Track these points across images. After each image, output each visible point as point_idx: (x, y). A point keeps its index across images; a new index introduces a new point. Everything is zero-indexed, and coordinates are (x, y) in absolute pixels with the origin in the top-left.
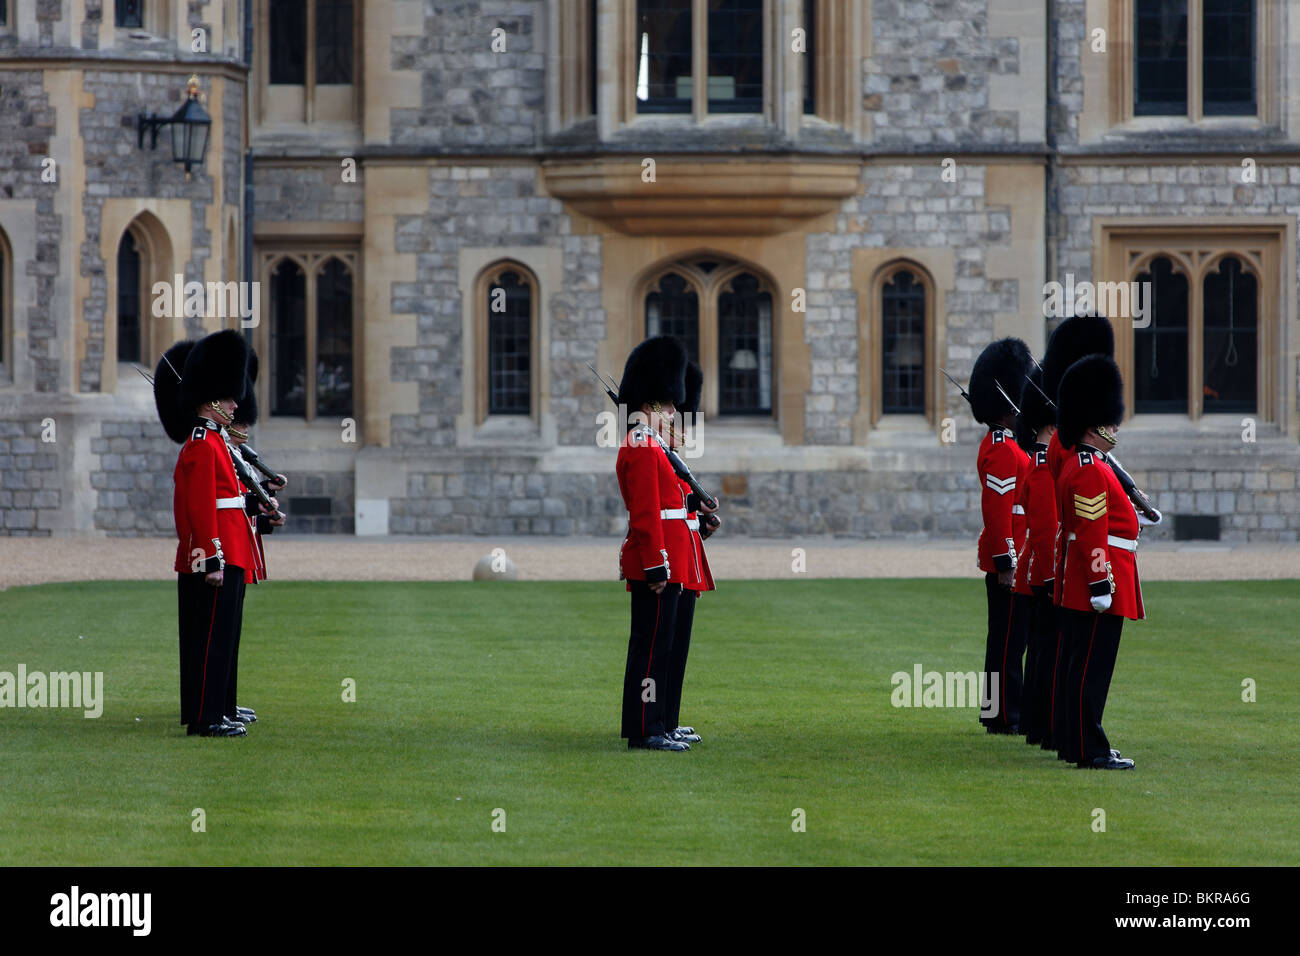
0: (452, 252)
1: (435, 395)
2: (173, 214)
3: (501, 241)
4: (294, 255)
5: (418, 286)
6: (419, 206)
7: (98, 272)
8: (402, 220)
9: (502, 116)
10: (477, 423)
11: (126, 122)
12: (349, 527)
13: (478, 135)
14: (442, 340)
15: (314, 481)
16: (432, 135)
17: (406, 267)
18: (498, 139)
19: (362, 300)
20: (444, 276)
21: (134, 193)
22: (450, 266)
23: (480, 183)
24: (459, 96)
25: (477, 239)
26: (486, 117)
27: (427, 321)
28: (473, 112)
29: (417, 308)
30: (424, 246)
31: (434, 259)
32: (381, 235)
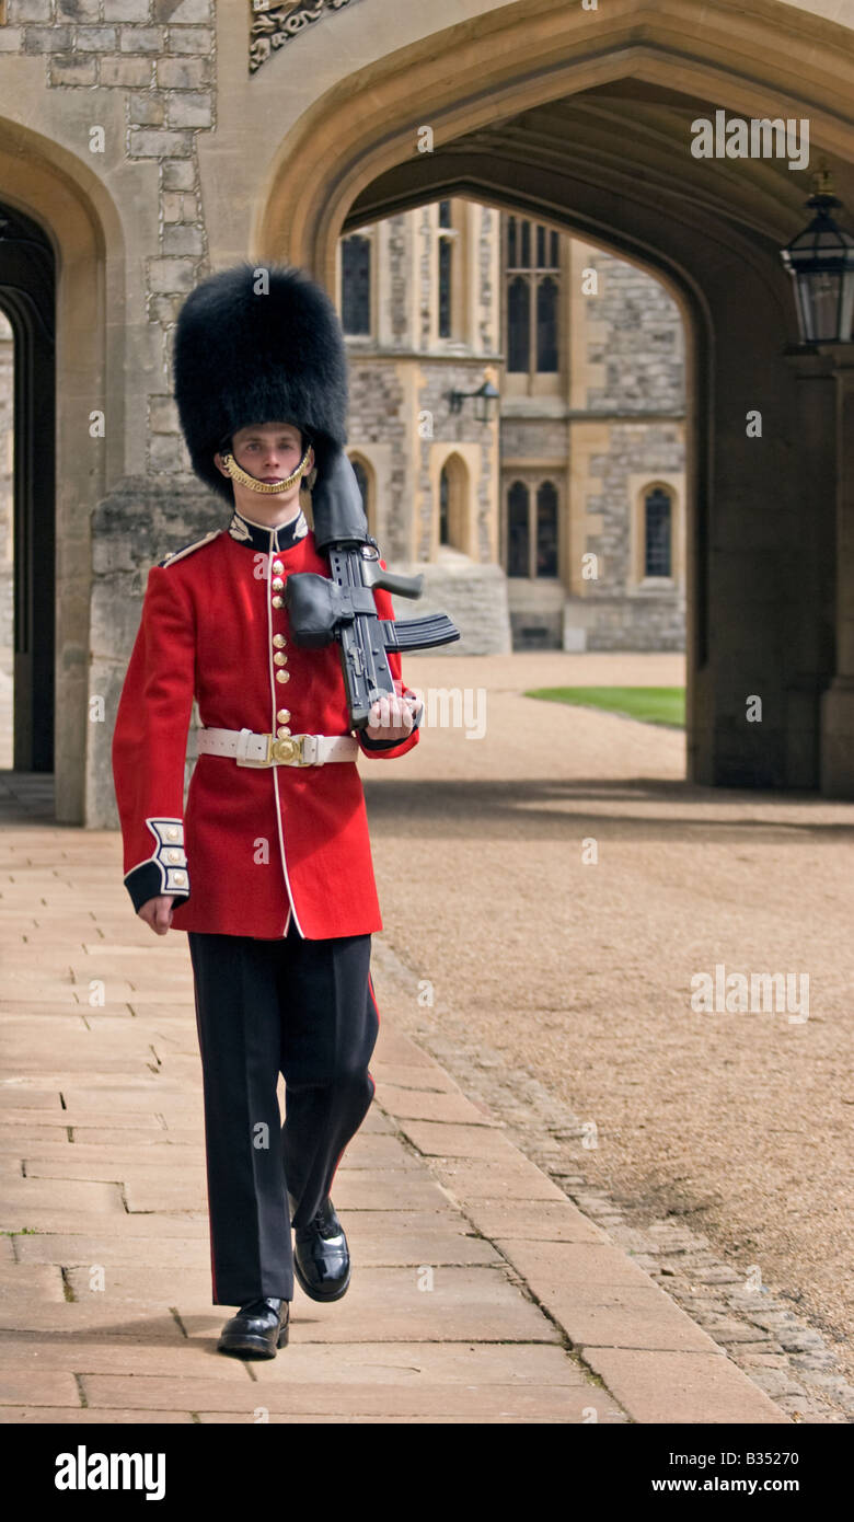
0: (624, 476)
1: (613, 565)
2: (470, 453)
3: (656, 469)
4: (522, 478)
5: (603, 497)
6: (604, 448)
7: (428, 489)
8: (594, 457)
9: (656, 393)
10: (639, 581)
11: (444, 396)
12: (559, 646)
13: (640, 405)
14: (617, 531)
15: (536, 618)
16: (611, 404)
17: (596, 486)
18: (653, 407)
19: (567, 506)
20: (618, 492)
21: (447, 440)
22: (623, 485)
23: (642, 434)
24: (628, 381)
25: (639, 468)
26: (646, 394)
27: (609, 519)
28: (637, 390)
29: (603, 511)
30: (606, 473)
31: (613, 480)
32: (580, 465)
